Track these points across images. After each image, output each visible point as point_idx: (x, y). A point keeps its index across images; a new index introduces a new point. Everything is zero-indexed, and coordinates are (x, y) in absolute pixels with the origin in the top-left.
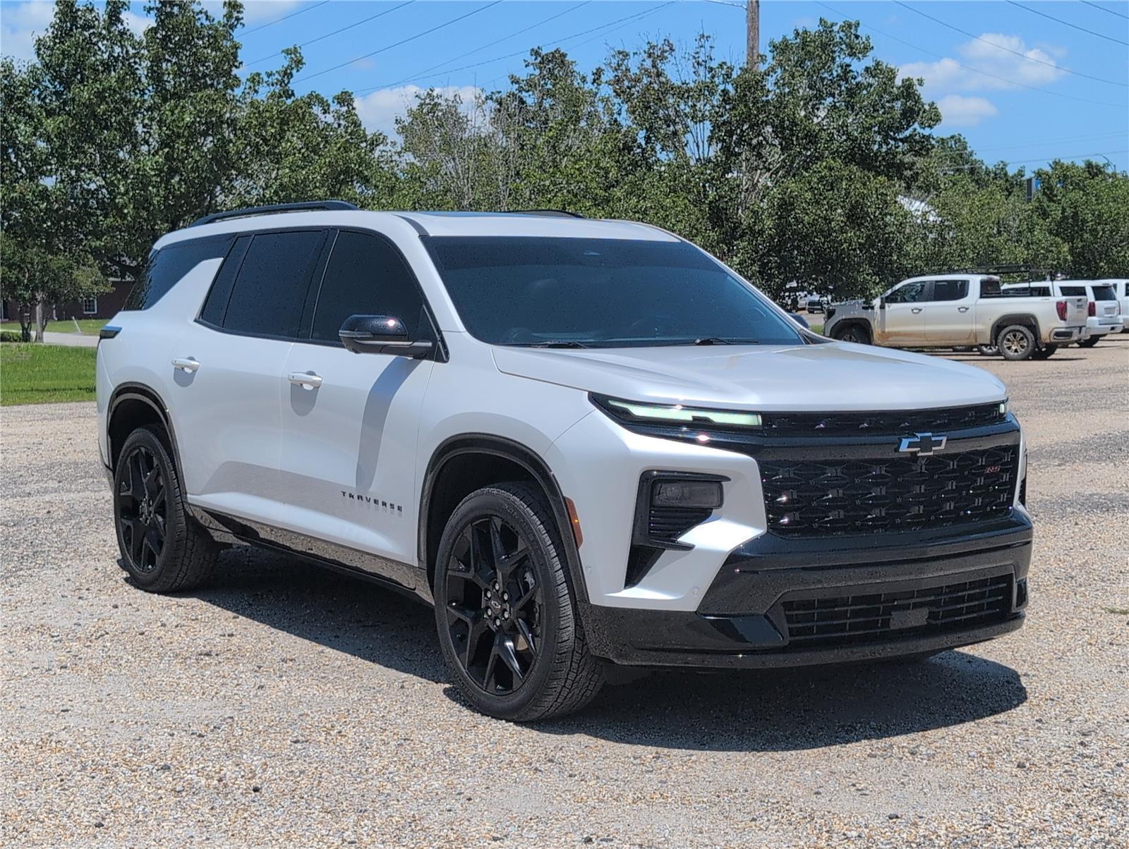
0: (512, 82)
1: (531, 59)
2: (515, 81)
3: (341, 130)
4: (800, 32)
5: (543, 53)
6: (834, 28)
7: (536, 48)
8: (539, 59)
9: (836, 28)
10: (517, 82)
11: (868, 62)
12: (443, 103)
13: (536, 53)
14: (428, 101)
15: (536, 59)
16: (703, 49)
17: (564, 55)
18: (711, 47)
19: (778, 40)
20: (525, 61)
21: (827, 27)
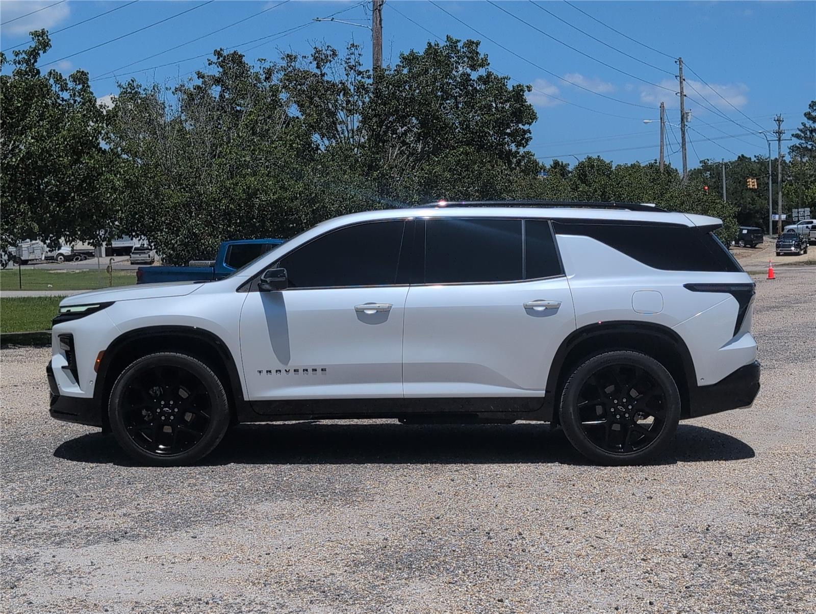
0: (198, 78)
1: (214, 59)
2: (200, 76)
3: (77, 106)
4: (433, 44)
5: (225, 53)
6: (458, 44)
7: (219, 50)
8: (221, 59)
9: (460, 45)
10: (203, 77)
11: (482, 72)
12: (142, 92)
13: (218, 53)
14: (129, 90)
15: (218, 58)
16: (353, 56)
17: (241, 56)
18: (360, 55)
19: (406, 53)
20: (209, 60)
21: (453, 44)
